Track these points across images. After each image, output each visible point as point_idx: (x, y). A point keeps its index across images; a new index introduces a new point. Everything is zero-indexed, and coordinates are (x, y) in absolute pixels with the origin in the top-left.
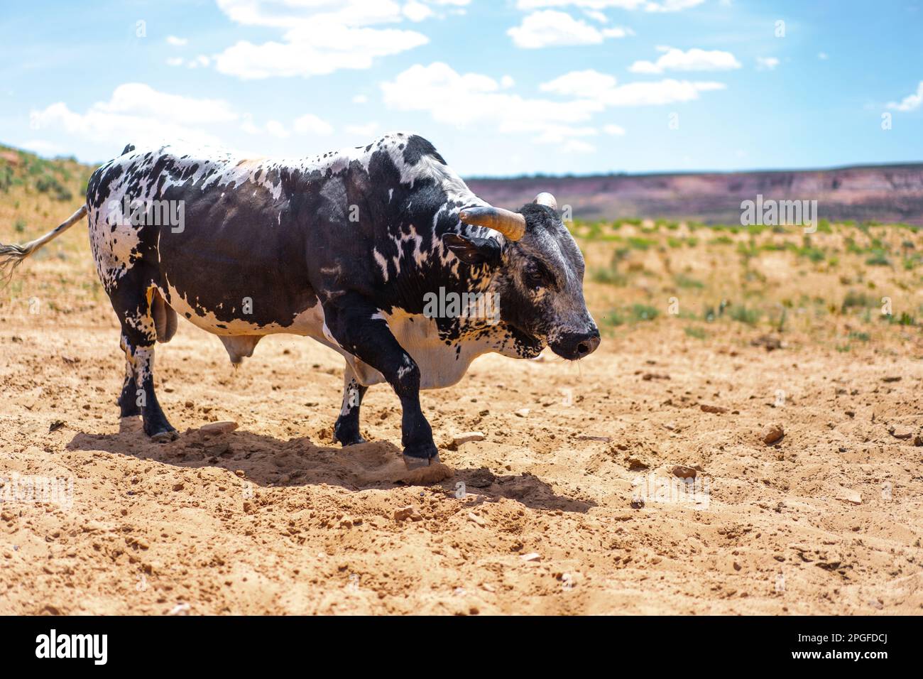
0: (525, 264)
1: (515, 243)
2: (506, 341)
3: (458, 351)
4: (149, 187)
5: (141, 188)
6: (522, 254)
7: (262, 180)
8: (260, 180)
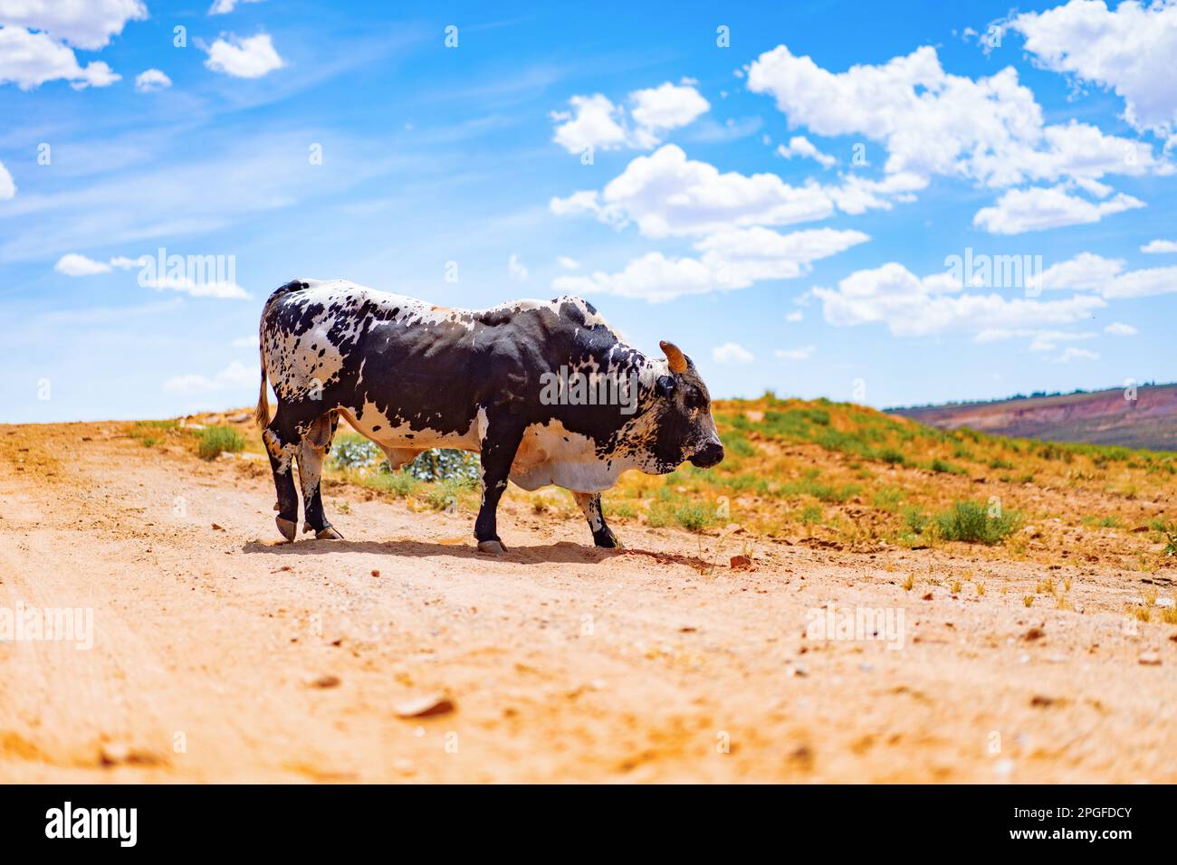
0: (689, 390)
1: (681, 375)
2: (648, 461)
3: (609, 464)
4: (356, 324)
5: (349, 324)
6: (685, 382)
7: (457, 320)
8: (456, 321)
